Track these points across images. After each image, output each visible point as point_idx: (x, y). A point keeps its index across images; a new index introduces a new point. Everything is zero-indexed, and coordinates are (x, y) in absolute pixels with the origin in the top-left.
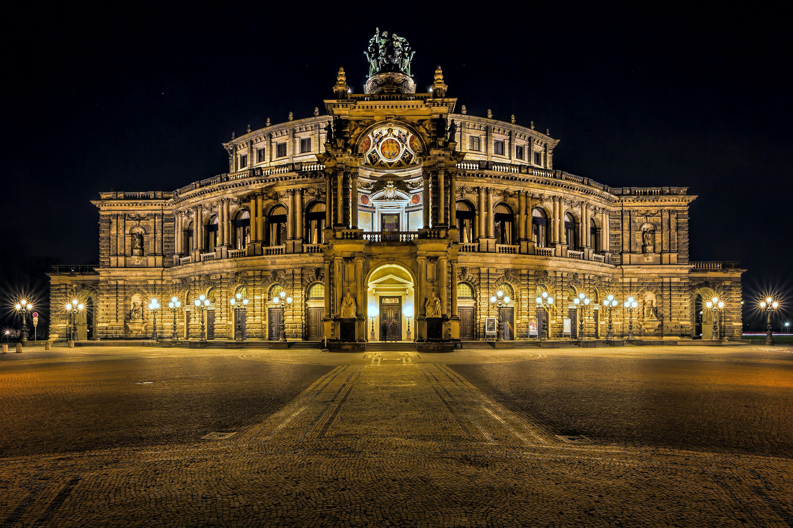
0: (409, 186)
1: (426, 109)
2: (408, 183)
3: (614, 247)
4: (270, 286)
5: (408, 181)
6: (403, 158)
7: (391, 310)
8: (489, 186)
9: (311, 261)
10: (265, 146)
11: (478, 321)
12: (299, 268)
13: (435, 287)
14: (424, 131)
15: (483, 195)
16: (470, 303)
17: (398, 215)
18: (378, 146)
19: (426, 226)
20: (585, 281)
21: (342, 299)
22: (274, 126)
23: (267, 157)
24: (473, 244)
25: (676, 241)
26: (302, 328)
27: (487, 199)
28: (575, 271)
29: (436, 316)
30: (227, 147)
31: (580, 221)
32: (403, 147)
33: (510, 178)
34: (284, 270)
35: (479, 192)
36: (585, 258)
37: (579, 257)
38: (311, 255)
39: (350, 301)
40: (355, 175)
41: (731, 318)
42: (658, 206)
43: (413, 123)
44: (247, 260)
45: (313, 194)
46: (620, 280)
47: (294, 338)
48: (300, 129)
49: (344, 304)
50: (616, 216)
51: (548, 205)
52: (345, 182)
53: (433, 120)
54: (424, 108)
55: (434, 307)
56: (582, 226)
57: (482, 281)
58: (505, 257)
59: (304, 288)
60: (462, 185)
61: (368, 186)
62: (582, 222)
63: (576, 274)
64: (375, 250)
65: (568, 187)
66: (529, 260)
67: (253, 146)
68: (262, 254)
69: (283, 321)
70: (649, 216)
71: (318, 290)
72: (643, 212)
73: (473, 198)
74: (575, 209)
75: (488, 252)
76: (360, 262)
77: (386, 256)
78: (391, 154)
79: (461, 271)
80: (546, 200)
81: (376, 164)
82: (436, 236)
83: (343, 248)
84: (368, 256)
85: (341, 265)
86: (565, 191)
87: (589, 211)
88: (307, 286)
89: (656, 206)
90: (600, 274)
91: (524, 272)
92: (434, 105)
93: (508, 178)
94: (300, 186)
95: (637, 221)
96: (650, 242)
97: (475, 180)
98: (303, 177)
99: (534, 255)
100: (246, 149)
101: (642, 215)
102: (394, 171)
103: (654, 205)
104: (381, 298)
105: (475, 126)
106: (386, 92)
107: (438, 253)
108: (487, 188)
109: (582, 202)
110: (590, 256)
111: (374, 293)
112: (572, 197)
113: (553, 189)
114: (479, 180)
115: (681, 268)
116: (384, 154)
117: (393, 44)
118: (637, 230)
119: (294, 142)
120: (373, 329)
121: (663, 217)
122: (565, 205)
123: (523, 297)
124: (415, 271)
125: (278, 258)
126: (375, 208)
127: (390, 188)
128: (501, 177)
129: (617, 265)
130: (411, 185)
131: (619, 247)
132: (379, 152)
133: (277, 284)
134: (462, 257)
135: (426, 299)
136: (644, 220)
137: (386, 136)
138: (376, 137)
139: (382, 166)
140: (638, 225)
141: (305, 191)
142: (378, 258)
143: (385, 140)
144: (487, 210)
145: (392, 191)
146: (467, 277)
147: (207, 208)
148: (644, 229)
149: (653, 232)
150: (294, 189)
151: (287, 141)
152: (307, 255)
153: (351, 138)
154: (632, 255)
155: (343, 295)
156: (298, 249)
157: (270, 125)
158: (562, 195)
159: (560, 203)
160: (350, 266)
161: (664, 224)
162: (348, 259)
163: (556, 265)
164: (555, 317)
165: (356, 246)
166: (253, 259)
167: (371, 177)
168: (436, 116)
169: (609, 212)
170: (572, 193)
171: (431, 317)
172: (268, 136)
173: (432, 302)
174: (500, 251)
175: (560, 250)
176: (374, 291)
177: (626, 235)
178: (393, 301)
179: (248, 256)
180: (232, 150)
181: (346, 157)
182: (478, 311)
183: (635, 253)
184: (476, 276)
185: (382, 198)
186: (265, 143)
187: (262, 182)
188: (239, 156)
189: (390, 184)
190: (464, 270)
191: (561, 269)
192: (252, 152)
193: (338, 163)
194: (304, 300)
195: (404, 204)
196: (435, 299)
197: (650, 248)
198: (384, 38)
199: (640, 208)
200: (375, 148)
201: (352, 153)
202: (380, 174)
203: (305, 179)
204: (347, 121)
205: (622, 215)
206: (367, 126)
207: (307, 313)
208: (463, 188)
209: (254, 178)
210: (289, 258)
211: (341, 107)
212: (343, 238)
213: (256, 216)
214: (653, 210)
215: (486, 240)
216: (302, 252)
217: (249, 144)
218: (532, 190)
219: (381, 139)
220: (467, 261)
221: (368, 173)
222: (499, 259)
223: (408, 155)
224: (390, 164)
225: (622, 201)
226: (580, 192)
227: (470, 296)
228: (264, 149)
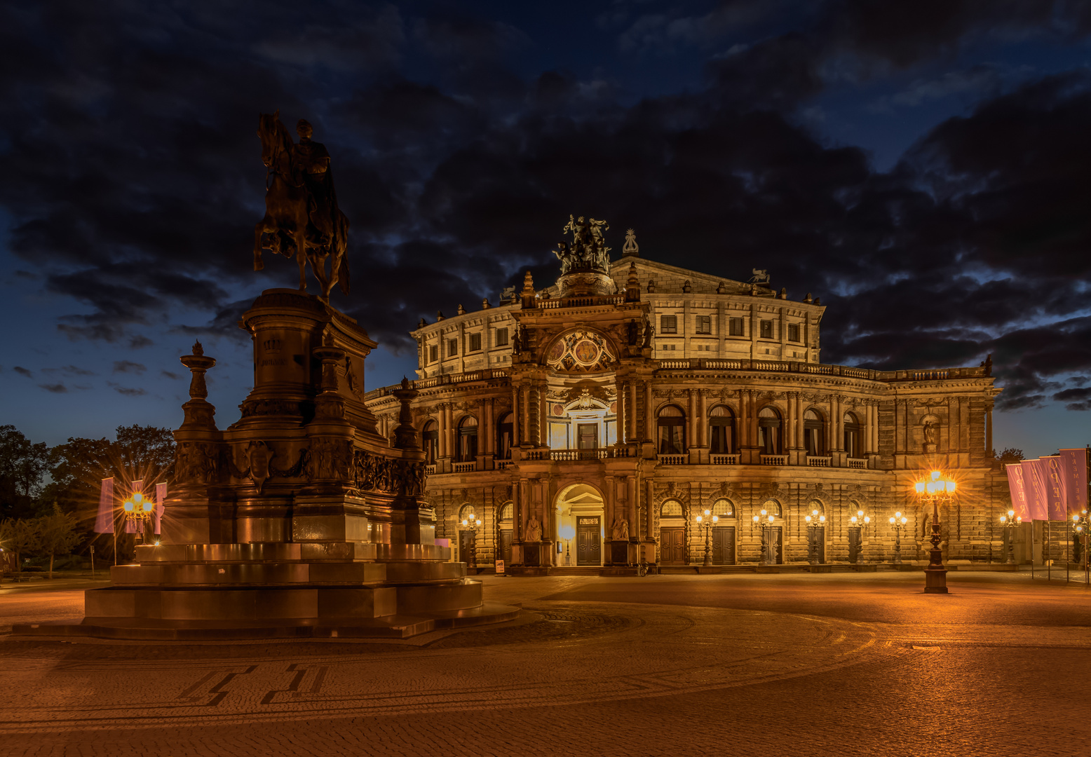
0: (607, 393)
1: (618, 312)
2: (606, 389)
3: (886, 447)
4: (461, 506)
5: (606, 387)
6: (601, 361)
7: (589, 532)
8: (702, 386)
9: (503, 479)
10: (458, 337)
11: (688, 543)
12: (489, 487)
13: (625, 508)
14: (616, 336)
15: (695, 398)
16: (680, 523)
17: (596, 424)
18: (572, 349)
19: (620, 442)
20: (833, 493)
21: (527, 522)
22: (466, 315)
23: (460, 351)
24: (682, 456)
25: (968, 436)
26: (494, 553)
27: (700, 402)
28: (817, 481)
29: (623, 539)
30: (415, 335)
31: (828, 419)
32: (600, 350)
33: (726, 376)
34: (475, 489)
35: (690, 395)
36: (834, 464)
37: (825, 464)
38: (502, 473)
39: (535, 524)
40: (544, 388)
41: (1058, 535)
42: (944, 393)
43: (605, 329)
44: (435, 477)
45: (503, 404)
46: (893, 489)
47: (486, 563)
48: (496, 318)
49: (529, 527)
50: (888, 406)
51: (782, 404)
52: (532, 396)
53: (626, 325)
54: (615, 312)
55: (620, 529)
56: (831, 425)
57: (693, 498)
58: (720, 469)
59: (496, 508)
60: (669, 388)
61: (562, 394)
62: (831, 420)
63: (820, 484)
64: (562, 469)
65: (807, 380)
66: (753, 471)
67: (444, 336)
68: (451, 472)
69: (473, 546)
70: (932, 406)
71: (509, 511)
72: (924, 401)
73: (683, 402)
74: (821, 405)
75: (700, 464)
76: (546, 483)
77: (574, 475)
78: (588, 357)
79: (667, 486)
80: (778, 397)
81: (571, 369)
82: (625, 453)
83: (528, 469)
84: (555, 476)
85: (526, 487)
86: (803, 385)
87: (841, 405)
88: (500, 507)
89: (941, 393)
90: (860, 482)
91: (746, 485)
92: (626, 309)
93: (724, 377)
94: (489, 396)
95: (915, 412)
96: (933, 439)
97: (684, 382)
98: (493, 386)
99: (760, 464)
100: (436, 339)
101: (923, 404)
102: (591, 376)
103: (938, 391)
104: (579, 518)
105: (702, 304)
106: (576, 294)
107: (626, 472)
108: (699, 390)
109: (831, 395)
110: (843, 461)
111: (570, 513)
112: (815, 391)
113: (787, 384)
114: (689, 381)
115: (973, 472)
116: (580, 357)
117: (590, 230)
118: (916, 425)
119: (489, 333)
120: (568, 553)
121: (950, 406)
122: (804, 401)
123: (744, 514)
124: (604, 491)
125: (468, 476)
126: (570, 418)
127: (585, 397)
128: (716, 376)
129: (887, 470)
130: (610, 393)
131: (892, 447)
132: (574, 356)
133: (468, 504)
134: (669, 470)
135: (614, 521)
136: (926, 411)
137: (580, 339)
138: (570, 341)
139: (578, 370)
140: (918, 418)
141: (495, 401)
142: (566, 478)
143: (579, 343)
144: (700, 415)
145: (588, 400)
146: (675, 493)
147: (392, 418)
148: (927, 422)
149: (937, 426)
150: (484, 400)
151: (482, 332)
152: (498, 472)
153: (539, 348)
154: (908, 457)
155: (529, 518)
156: (489, 466)
157: (463, 314)
158: (799, 390)
159: (797, 399)
160: (537, 487)
161: (951, 416)
162: (536, 480)
163: (789, 475)
164: (789, 538)
165: (541, 466)
166: (442, 477)
167: (566, 384)
168: (628, 320)
169: (879, 404)
170: (814, 386)
171: (616, 540)
172: (460, 325)
173: (619, 524)
174: (715, 462)
175: (795, 457)
176: (570, 511)
177: (901, 431)
178: (592, 521)
179: (437, 473)
180: (420, 339)
181: (532, 371)
182: (689, 532)
183: (912, 453)
184: (686, 492)
185: (578, 408)
186: (457, 333)
187: (450, 391)
188: (428, 347)
189: (585, 393)
190: (671, 485)
191: (796, 480)
192: (442, 343)
193: (524, 378)
194: (495, 522)
195: (601, 413)
196: (622, 521)
197: (931, 448)
198: (579, 224)
199: (919, 396)
200: (570, 351)
201: (539, 367)
202: (575, 381)
203: (495, 387)
204: (534, 330)
205: (896, 405)
206: (556, 334)
207: (500, 534)
208: (670, 391)
209: (442, 387)
210: (479, 475)
211: (527, 316)
212: (528, 459)
213: (445, 428)
214: (938, 398)
215: (697, 450)
216: (494, 469)
217: (439, 333)
218: (757, 388)
219: (575, 342)
220: (675, 475)
221: (562, 381)
222: (713, 471)
223: (606, 358)
224: (587, 368)
225: (895, 388)
226: (827, 384)
227: (681, 514)
228: (456, 340)
